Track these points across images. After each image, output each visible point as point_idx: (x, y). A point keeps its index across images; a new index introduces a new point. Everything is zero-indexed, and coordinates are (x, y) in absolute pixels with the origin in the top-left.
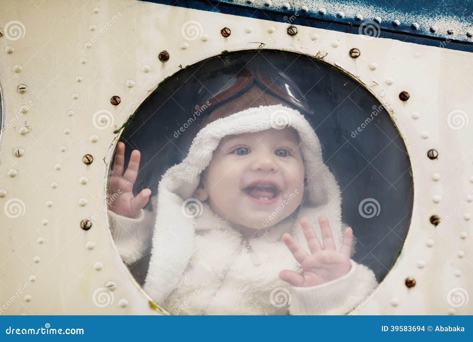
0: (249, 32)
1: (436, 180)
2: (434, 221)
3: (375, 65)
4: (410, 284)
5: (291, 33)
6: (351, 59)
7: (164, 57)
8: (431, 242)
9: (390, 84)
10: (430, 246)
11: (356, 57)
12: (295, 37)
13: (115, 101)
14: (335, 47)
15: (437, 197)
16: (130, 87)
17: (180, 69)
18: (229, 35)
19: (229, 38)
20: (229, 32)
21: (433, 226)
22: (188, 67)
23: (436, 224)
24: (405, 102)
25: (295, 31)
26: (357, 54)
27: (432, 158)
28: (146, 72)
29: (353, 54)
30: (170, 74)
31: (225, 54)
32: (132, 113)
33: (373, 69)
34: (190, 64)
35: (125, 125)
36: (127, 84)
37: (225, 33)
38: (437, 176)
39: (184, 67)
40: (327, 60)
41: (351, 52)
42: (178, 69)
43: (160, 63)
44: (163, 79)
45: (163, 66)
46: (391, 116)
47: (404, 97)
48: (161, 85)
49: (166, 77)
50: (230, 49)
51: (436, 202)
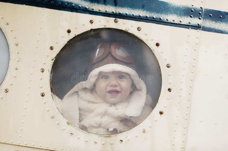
0: (100, 22)
1: (170, 75)
2: (169, 90)
3: (146, 33)
4: (161, 113)
5: (116, 22)
6: (138, 31)
7: (69, 31)
8: (168, 98)
9: (152, 40)
10: (168, 99)
11: (140, 30)
12: (117, 23)
13: (52, 48)
14: (132, 26)
15: (170, 81)
16: (57, 43)
17: (75, 36)
18: (93, 23)
19: (93, 24)
20: (92, 22)
22: (78, 35)
23: (170, 91)
24: (158, 47)
25: (117, 21)
26: (140, 29)
27: (168, 67)
28: (63, 37)
29: (139, 29)
30: (72, 38)
31: (92, 30)
32: (58, 53)
33: (146, 35)
34: (79, 34)
35: (56, 57)
36: (56, 42)
37: (91, 22)
39: (76, 35)
40: (129, 31)
41: (138, 28)
42: (74, 36)
43: (67, 34)
44: (69, 40)
45: (69, 35)
46: (153, 52)
47: (157, 45)
48: (68, 42)
49: (70, 39)
50: (93, 28)
51: (170, 83)
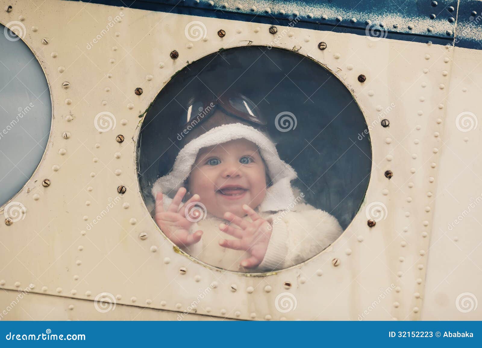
0: (239, 33)
1: (389, 144)
2: (388, 174)
3: (338, 55)
4: (371, 224)
5: (273, 32)
6: (319, 50)
7: (174, 55)
8: (386, 191)
9: (350, 69)
10: (385, 195)
11: (323, 49)
12: (275, 35)
13: (139, 92)
14: (307, 41)
15: (389, 156)
16: (150, 80)
17: (187, 64)
18: (224, 35)
19: (224, 38)
20: (224, 33)
21: (387, 179)
22: (194, 63)
23: (390, 177)
24: (363, 83)
25: (276, 30)
26: (324, 47)
27: (385, 126)
28: (162, 68)
29: (321, 47)
30: (180, 69)
31: (222, 51)
32: (152, 101)
33: (337, 58)
34: (195, 60)
35: (147, 111)
36: (147, 78)
37: (221, 34)
38: (389, 140)
39: (190, 62)
40: (301, 52)
41: (320, 45)
43: (172, 60)
44: (175, 73)
45: (174, 62)
46: (353, 94)
47: (362, 79)
48: (173, 77)
49: (177, 71)
50: (226, 47)
51: (389, 161)
